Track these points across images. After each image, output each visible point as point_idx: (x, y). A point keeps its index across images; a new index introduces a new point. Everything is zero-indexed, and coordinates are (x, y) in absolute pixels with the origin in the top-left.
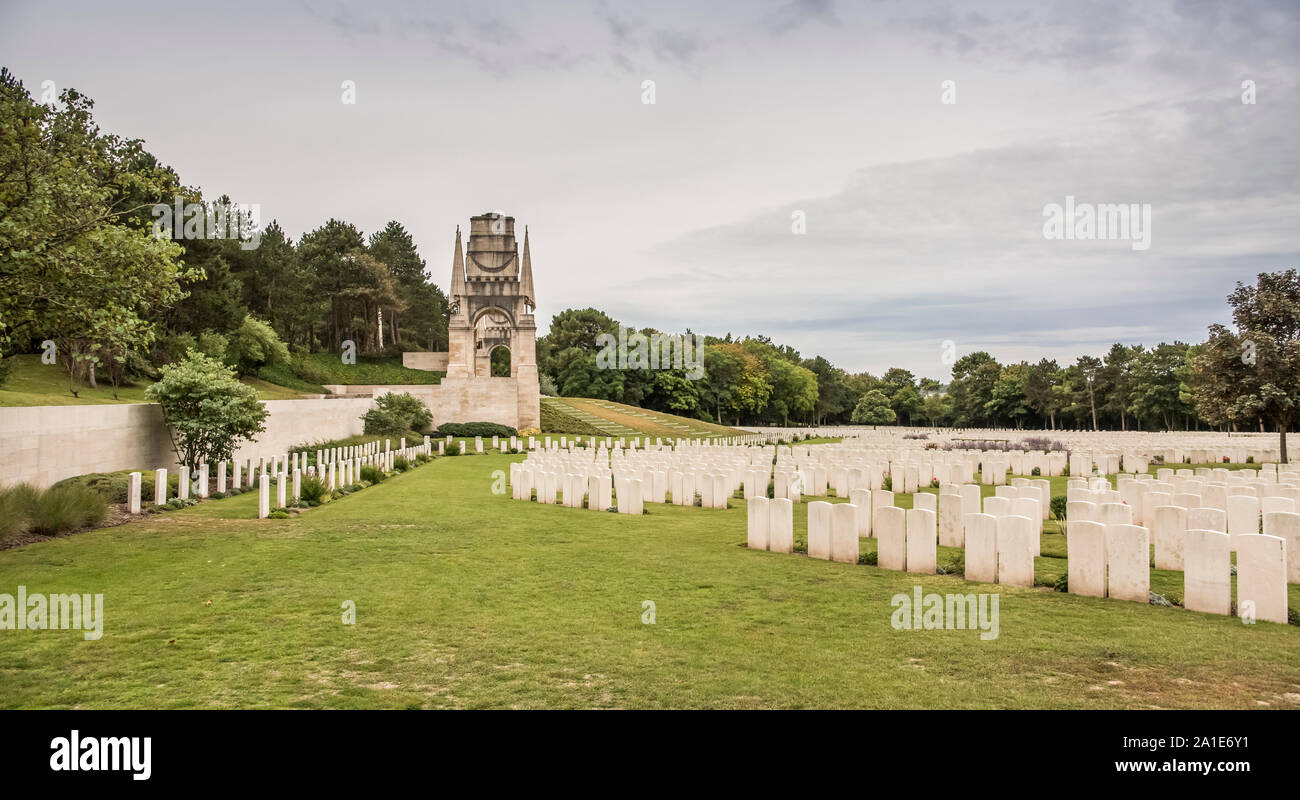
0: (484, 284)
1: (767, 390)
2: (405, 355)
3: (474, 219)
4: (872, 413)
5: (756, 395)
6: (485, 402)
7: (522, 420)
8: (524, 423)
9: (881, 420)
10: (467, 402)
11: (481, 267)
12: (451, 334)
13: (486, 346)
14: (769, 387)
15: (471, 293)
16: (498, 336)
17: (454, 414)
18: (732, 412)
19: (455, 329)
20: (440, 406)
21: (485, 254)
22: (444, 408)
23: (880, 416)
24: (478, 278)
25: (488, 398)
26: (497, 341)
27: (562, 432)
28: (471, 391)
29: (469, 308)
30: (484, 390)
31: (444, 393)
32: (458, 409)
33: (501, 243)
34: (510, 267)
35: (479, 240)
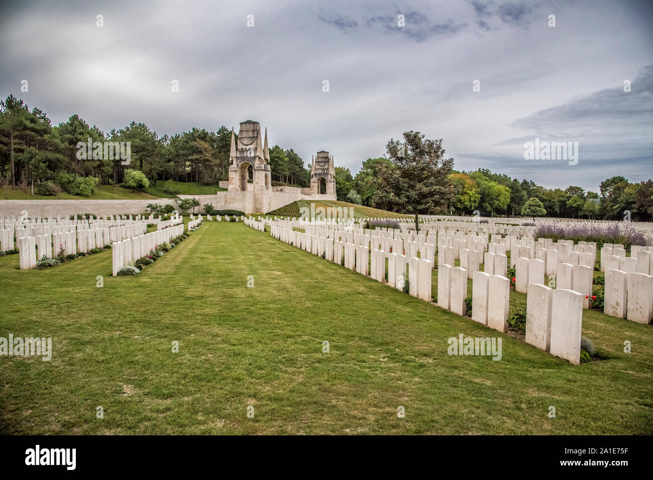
0: (244, 151)
1: (476, 197)
2: (220, 182)
3: (241, 124)
4: (529, 210)
5: (470, 201)
6: (233, 202)
7: (257, 209)
8: (258, 210)
9: (534, 214)
10: (227, 201)
11: (243, 144)
12: (230, 173)
13: (315, 177)
14: (477, 196)
15: (239, 155)
16: (321, 172)
17: (222, 206)
18: (457, 209)
19: (231, 171)
20: (217, 203)
21: (245, 139)
22: (219, 204)
23: (534, 212)
24: (242, 149)
25: (235, 200)
26: (320, 174)
27: (275, 215)
28: (228, 197)
29: (237, 162)
30: (233, 196)
31: (218, 198)
32: (224, 204)
33: (251, 133)
34: (255, 143)
35: (242, 133)
